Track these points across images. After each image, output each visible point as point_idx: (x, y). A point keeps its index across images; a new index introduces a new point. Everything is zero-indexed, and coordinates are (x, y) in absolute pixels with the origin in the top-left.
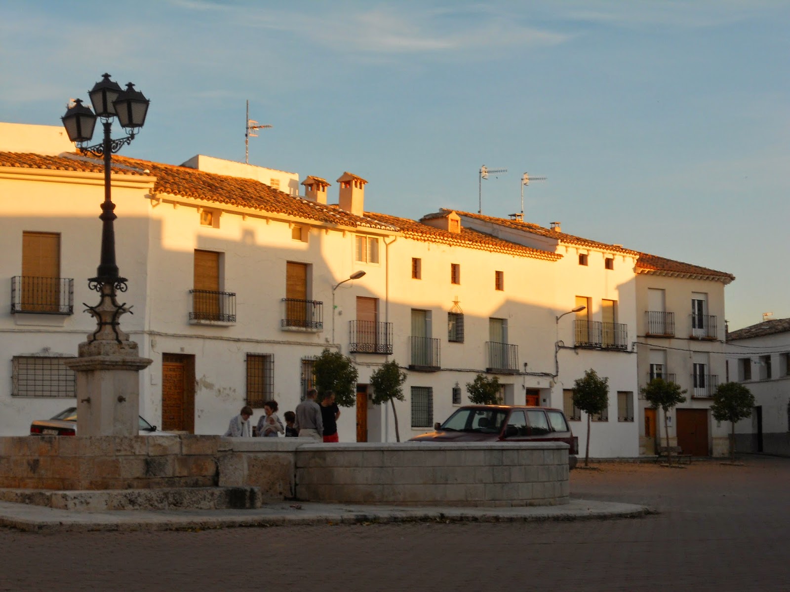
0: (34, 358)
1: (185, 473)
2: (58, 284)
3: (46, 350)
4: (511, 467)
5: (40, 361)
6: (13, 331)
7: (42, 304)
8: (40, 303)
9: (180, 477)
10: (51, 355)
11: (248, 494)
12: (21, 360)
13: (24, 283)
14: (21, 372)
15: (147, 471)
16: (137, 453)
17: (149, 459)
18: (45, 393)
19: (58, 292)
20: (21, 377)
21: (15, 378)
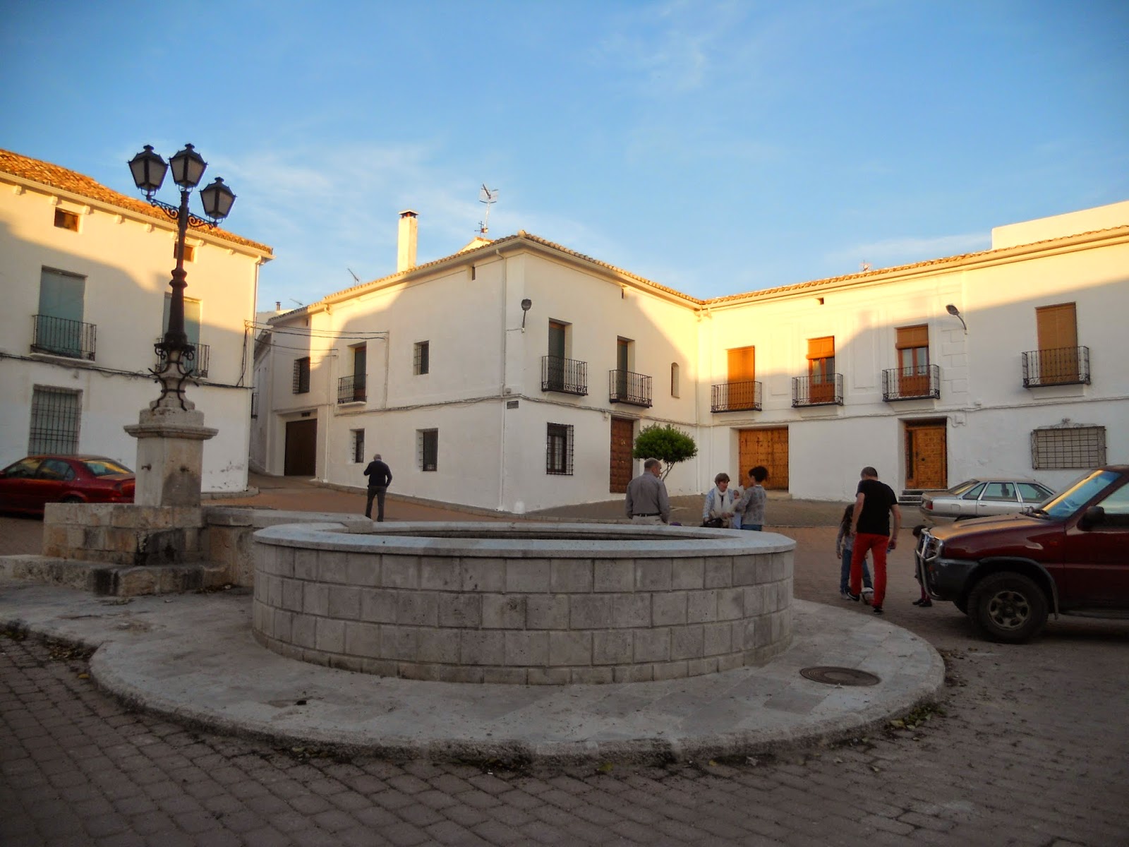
0: (1053, 430)
1: (113, 547)
2: (1076, 354)
3: (1065, 421)
4: (306, 583)
5: (1059, 433)
6: (1030, 406)
7: (1061, 376)
8: (1059, 374)
9: (109, 551)
10: (1071, 427)
11: (112, 577)
12: (1040, 434)
13: (1041, 357)
14: (1040, 445)
15: (85, 543)
16: (80, 522)
17: (88, 529)
18: (1058, 465)
19: (1076, 361)
20: (1040, 450)
21: (1036, 452)
